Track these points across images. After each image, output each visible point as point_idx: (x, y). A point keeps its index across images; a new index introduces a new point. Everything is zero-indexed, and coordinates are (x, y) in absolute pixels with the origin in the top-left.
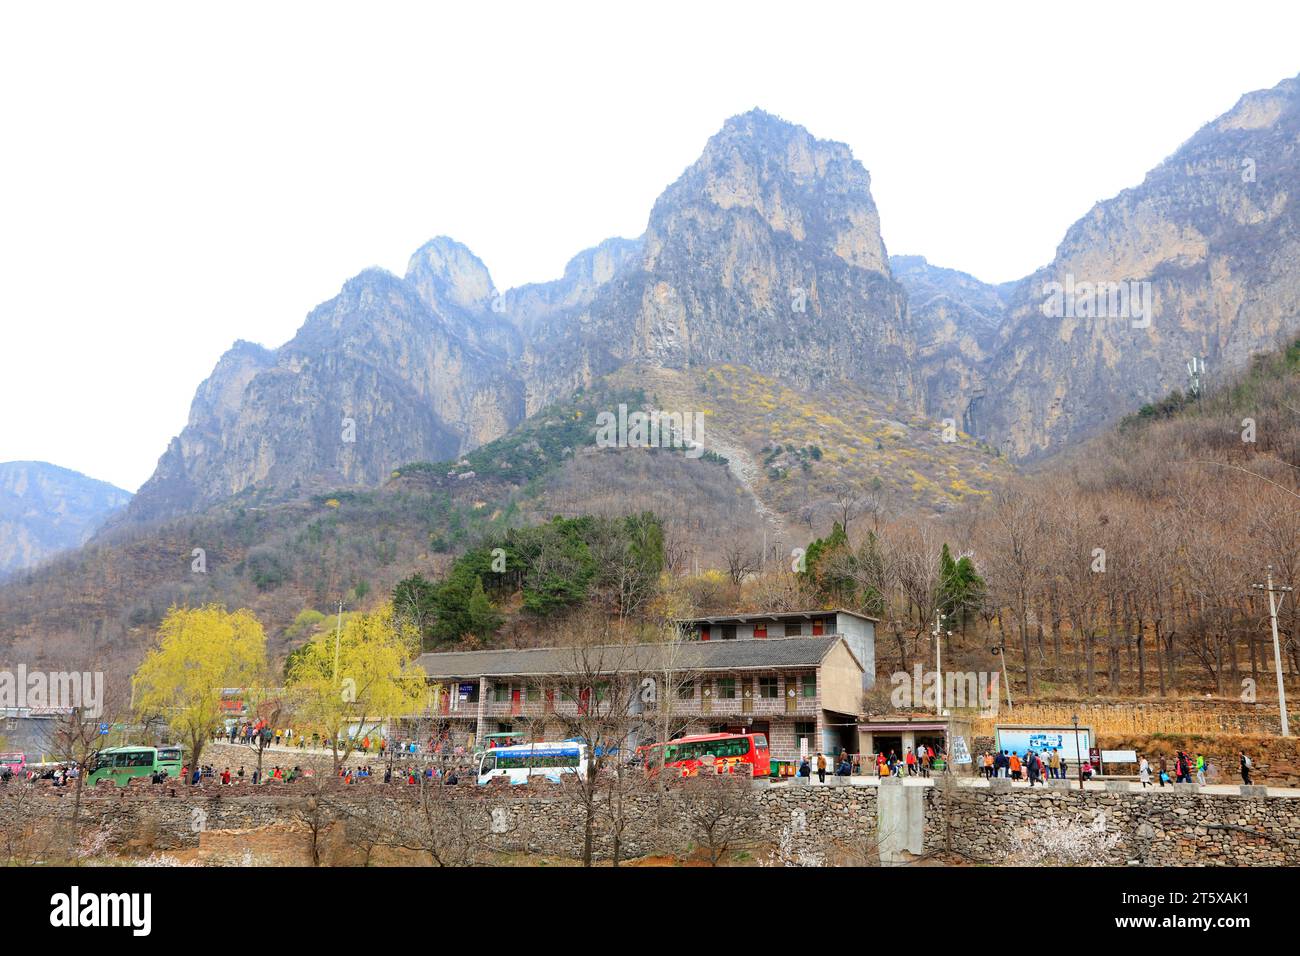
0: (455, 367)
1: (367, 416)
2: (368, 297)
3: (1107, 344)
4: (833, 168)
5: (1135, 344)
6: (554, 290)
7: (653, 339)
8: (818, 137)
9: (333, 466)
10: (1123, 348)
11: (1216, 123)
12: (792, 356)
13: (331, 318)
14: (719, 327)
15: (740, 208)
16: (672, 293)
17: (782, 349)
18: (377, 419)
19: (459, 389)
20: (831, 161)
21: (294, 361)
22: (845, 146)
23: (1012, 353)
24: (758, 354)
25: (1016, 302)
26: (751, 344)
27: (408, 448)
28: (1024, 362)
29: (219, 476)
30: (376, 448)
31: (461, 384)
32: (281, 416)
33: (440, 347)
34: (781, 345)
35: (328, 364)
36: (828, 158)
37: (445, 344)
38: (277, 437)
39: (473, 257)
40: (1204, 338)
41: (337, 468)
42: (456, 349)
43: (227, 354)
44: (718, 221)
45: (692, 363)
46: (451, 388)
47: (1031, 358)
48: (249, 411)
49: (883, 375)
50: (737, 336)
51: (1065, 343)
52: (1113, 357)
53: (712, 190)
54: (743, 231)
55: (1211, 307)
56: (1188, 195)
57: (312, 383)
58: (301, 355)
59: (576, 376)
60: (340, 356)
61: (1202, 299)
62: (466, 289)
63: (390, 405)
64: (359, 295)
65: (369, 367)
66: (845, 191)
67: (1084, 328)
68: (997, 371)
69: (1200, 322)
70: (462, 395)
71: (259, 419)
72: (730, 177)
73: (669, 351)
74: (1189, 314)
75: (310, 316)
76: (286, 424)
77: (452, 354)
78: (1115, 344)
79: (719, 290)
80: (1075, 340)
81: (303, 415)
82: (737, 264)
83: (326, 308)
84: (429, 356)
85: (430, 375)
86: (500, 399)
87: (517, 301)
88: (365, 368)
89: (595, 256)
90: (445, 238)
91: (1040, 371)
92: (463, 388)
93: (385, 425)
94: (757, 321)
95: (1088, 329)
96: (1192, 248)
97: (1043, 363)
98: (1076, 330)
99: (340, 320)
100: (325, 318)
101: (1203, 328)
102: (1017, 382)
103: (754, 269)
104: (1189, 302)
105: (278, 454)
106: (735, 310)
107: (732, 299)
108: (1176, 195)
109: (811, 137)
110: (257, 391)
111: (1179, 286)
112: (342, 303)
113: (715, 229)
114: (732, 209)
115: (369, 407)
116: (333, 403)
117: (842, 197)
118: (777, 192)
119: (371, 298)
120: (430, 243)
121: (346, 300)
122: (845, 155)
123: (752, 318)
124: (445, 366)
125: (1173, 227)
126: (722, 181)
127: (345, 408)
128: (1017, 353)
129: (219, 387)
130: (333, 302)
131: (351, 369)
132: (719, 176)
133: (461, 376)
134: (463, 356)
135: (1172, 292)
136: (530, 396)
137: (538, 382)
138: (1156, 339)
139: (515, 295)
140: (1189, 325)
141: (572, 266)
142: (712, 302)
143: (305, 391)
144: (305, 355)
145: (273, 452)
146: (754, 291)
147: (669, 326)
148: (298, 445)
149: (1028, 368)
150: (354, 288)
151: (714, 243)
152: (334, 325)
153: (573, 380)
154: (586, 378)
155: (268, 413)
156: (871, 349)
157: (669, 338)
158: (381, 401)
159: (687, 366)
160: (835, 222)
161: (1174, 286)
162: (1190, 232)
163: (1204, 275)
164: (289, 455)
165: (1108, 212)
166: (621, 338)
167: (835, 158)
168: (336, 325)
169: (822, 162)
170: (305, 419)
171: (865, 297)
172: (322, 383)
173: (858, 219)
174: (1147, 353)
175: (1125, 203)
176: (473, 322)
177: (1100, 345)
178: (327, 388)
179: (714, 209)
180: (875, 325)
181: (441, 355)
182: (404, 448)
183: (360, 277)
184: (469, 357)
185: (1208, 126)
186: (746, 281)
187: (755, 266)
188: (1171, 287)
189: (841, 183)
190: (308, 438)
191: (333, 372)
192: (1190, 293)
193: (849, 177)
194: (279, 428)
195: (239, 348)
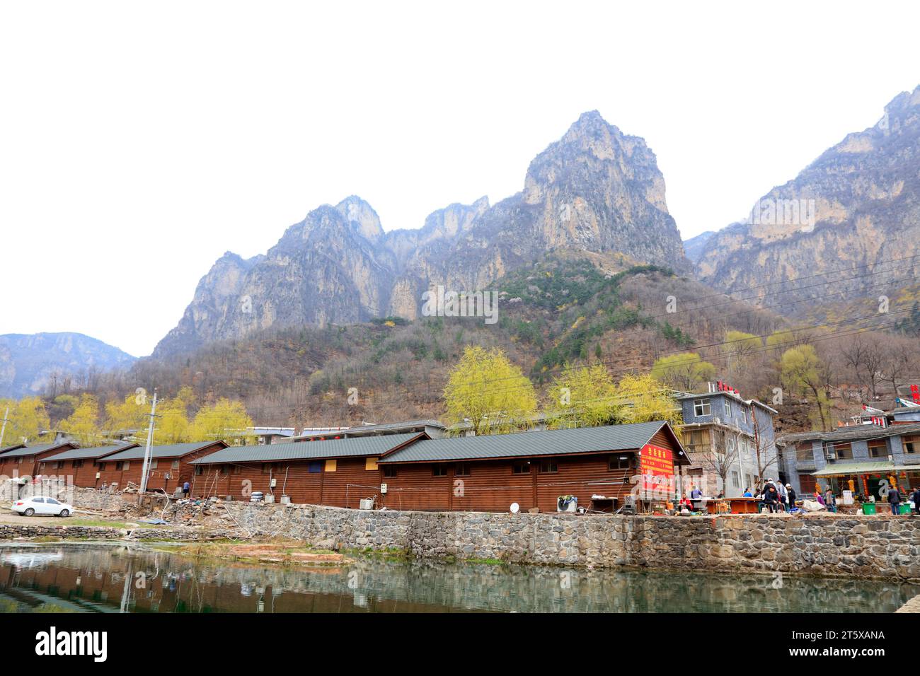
0: (366, 272)
1: (331, 292)
2: (326, 221)
3: (789, 267)
4: (637, 151)
5: (808, 267)
6: (420, 234)
7: (578, 232)
8: (625, 134)
9: (313, 322)
10: (800, 270)
11: (834, 148)
12: (651, 253)
13: (301, 233)
14: (609, 230)
15: (610, 160)
16: (586, 204)
17: (645, 248)
18: (336, 295)
19: (368, 286)
20: (635, 148)
21: (279, 258)
22: (643, 139)
23: (729, 272)
24: (632, 250)
25: (709, 248)
26: (627, 243)
27: (353, 316)
28: (737, 278)
29: (231, 328)
30: (336, 314)
31: (369, 284)
32: (279, 289)
33: (359, 259)
34: (644, 245)
35: (308, 257)
36: (633, 146)
37: (361, 258)
38: (277, 301)
39: (372, 210)
40: (854, 264)
41: (316, 323)
42: (367, 262)
43: (220, 260)
44: (599, 167)
45: (603, 249)
46: (364, 285)
47: (741, 275)
48: (252, 287)
49: (684, 274)
50: (619, 236)
51: (762, 267)
52: (793, 275)
53: (592, 147)
54: (613, 174)
55: (857, 246)
56: (831, 184)
57: (299, 269)
58: (284, 254)
59: (491, 265)
60: (315, 253)
61: (850, 241)
62: (367, 229)
63: (343, 287)
64: (320, 220)
65: (333, 262)
66: (646, 164)
67: (773, 258)
68: (718, 283)
69: (851, 255)
70: (369, 290)
71: (259, 291)
72: (603, 141)
73: (589, 240)
74: (843, 250)
75: (287, 231)
76: (283, 294)
77: (365, 265)
78: (795, 268)
79: (606, 207)
80: (768, 265)
81: (294, 288)
82: (611, 194)
83: (298, 227)
84: (353, 263)
85: (354, 275)
86: (412, 287)
87: (395, 238)
88: (330, 263)
89: (445, 213)
90: (356, 196)
91: (747, 282)
92: (370, 286)
93: (340, 299)
94: (627, 229)
95: (775, 259)
96: (840, 214)
97: (749, 278)
98: (768, 259)
99: (307, 234)
100: (298, 233)
101: (853, 258)
102: (734, 289)
103: (622, 198)
104: (842, 243)
105: (278, 313)
106: (615, 221)
107: (612, 214)
108: (824, 183)
109: (621, 133)
110: (258, 274)
111: (835, 234)
112: (309, 223)
113: (597, 171)
114: (605, 160)
115: (332, 287)
116: (311, 282)
117: (645, 167)
118: (621, 156)
119: (327, 222)
120: (348, 199)
121: (311, 223)
122: (643, 144)
123: (625, 227)
124: (361, 271)
125: (825, 201)
126: (598, 142)
127: (320, 286)
128: (732, 272)
129: (216, 279)
130: (303, 223)
131: (323, 261)
132: (596, 140)
133: (369, 278)
134: (370, 266)
135: (830, 238)
136: (433, 285)
137: (439, 277)
138: (822, 265)
139: (396, 234)
140: (843, 256)
141: (431, 219)
142: (604, 214)
143: (295, 273)
144: (287, 254)
145: (275, 310)
146: (623, 211)
147: (587, 224)
148: (292, 307)
149: (739, 281)
150: (316, 215)
151: (598, 179)
152: (304, 237)
153: (489, 268)
154: (498, 266)
155: (265, 288)
156: (674, 258)
157: (588, 232)
158: (338, 284)
159: (600, 250)
160: (644, 182)
161: (832, 234)
162: (836, 204)
163: (851, 228)
164: (286, 313)
165: (781, 193)
166: (520, 243)
167: (638, 146)
168: (305, 237)
169: (629, 147)
170: (296, 291)
171: (665, 227)
172: (304, 269)
173: (657, 181)
174: (816, 273)
175: (792, 188)
176: (372, 248)
177: (784, 268)
178: (307, 272)
179: (596, 159)
180: (674, 244)
181: (359, 264)
182: (351, 316)
183: (319, 209)
184: (373, 267)
185: (830, 149)
186: (618, 205)
187: (623, 196)
188: (829, 235)
189: (643, 160)
190: (300, 302)
191: (311, 263)
192: (843, 238)
193: (647, 157)
194: (277, 295)
195: (228, 256)
